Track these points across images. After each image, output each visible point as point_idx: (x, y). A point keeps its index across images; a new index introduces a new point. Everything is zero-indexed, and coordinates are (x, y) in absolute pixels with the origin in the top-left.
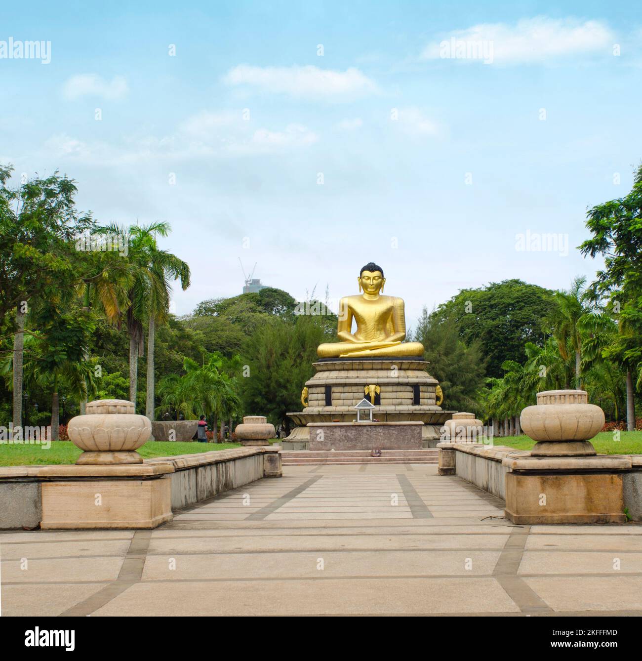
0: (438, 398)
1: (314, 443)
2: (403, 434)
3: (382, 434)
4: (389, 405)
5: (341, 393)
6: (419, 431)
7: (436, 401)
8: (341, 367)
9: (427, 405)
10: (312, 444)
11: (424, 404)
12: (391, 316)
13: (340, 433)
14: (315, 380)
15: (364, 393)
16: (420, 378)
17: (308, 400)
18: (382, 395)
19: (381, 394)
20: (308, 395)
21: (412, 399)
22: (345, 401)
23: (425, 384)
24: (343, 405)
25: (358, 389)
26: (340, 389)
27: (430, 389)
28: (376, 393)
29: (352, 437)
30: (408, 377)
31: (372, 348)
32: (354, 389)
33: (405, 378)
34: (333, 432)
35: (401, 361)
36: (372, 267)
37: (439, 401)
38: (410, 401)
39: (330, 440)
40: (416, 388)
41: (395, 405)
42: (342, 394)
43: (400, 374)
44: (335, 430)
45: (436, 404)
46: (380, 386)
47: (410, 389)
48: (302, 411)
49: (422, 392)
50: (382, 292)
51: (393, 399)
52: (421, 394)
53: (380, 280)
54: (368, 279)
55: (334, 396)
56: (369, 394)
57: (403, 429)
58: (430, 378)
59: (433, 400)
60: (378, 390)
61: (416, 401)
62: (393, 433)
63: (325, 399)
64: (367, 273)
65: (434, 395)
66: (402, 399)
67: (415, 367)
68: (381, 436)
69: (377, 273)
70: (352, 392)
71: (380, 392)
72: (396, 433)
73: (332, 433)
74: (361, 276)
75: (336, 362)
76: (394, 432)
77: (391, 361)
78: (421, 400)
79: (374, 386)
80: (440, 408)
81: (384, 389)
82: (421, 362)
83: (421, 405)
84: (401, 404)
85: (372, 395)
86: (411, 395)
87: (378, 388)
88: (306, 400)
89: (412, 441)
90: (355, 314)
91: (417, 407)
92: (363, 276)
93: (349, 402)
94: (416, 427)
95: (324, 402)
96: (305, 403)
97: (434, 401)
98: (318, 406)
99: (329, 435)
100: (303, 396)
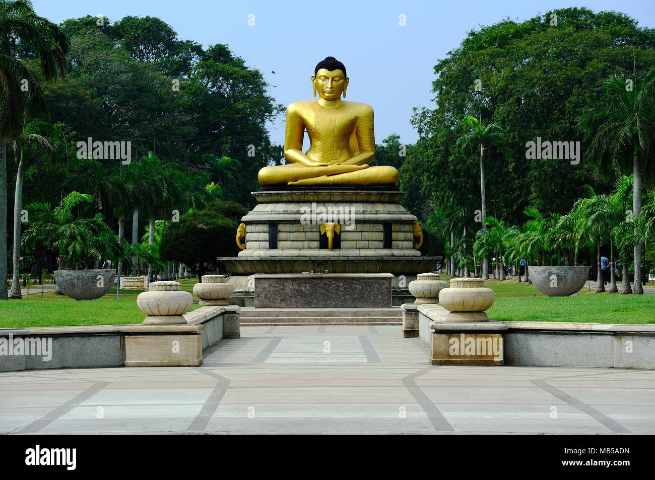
0: (416, 240)
1: (260, 299)
2: (369, 289)
3: (343, 289)
4: (351, 248)
5: (290, 232)
6: (387, 285)
7: (414, 244)
8: (290, 198)
9: (402, 249)
10: (258, 300)
11: (398, 248)
12: (355, 131)
13: (291, 287)
14: (255, 214)
15: (320, 232)
16: (392, 214)
17: (246, 241)
18: (344, 236)
19: (342, 234)
20: (245, 234)
21: (381, 241)
22: (294, 243)
23: (399, 222)
24: (291, 248)
25: (312, 228)
26: (287, 227)
27: (407, 228)
28: (335, 233)
29: (307, 292)
30: (377, 213)
31: (330, 174)
32: (307, 227)
33: (373, 214)
34: (284, 286)
35: (368, 191)
36: (330, 64)
37: (418, 244)
38: (381, 244)
39: (279, 295)
40: (388, 226)
41: (359, 249)
42: (291, 234)
43: (367, 208)
44: (286, 283)
45: (414, 248)
47: (379, 227)
48: (237, 255)
49: (395, 231)
50: (344, 97)
51: (357, 241)
52: (394, 234)
53: (341, 81)
55: (280, 236)
56: (325, 233)
57: (369, 282)
58: (405, 214)
59: (410, 242)
60: (338, 228)
62: (356, 288)
63: (268, 240)
64: (323, 72)
65: (410, 236)
66: (368, 240)
67: (386, 199)
68: (341, 291)
69: (337, 72)
70: (304, 232)
71: (341, 232)
72: (360, 288)
73: (282, 287)
75: (283, 192)
76: (358, 286)
77: (355, 191)
78: (394, 243)
80: (418, 253)
82: (394, 192)
83: (394, 249)
84: (367, 247)
85: (330, 235)
86: (381, 236)
87: (338, 226)
88: (243, 240)
89: (380, 297)
90: (307, 126)
91: (389, 252)
92: (318, 75)
93: (300, 244)
94: (384, 281)
95: (267, 244)
96: (241, 244)
97: (411, 244)
98: (260, 248)
99: (278, 289)
100: (238, 235)
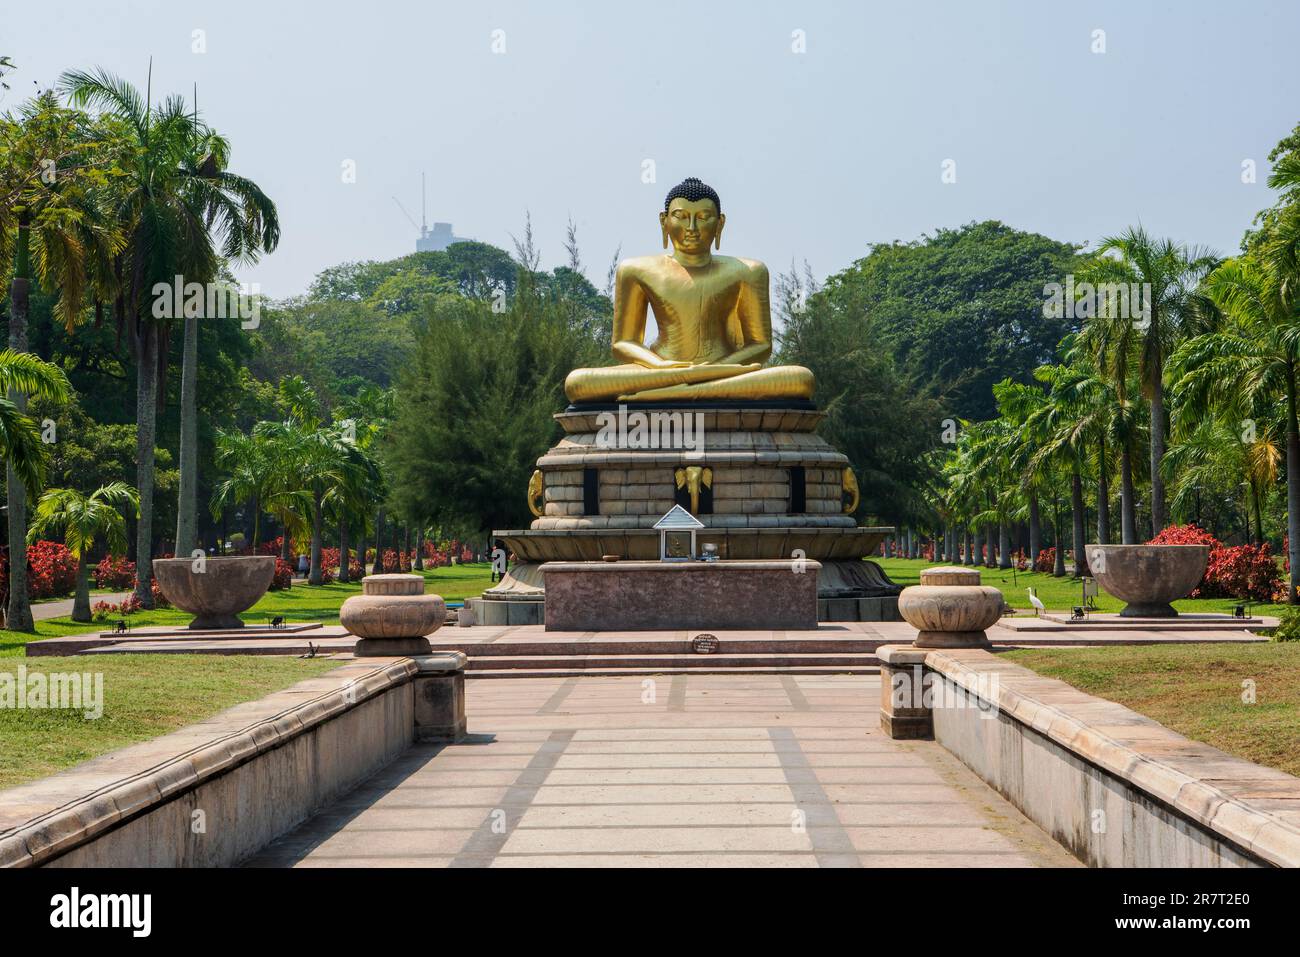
0: (847, 498)
1: (555, 613)
2: (771, 591)
4: (733, 513)
5: (621, 484)
6: (808, 584)
7: (845, 504)
9: (822, 514)
10: (551, 614)
11: (815, 513)
12: (736, 307)
13: (617, 588)
14: (559, 453)
15: (675, 484)
16: (805, 451)
17: (544, 502)
18: (718, 491)
19: (716, 488)
20: (543, 488)
21: (786, 499)
22: (629, 502)
23: (818, 465)
24: (625, 513)
25: (661, 477)
26: (616, 477)
27: (830, 476)
28: (702, 485)
29: (648, 598)
30: (778, 449)
31: (692, 382)
32: (652, 476)
33: (771, 450)
34: (602, 586)
35: (761, 411)
37: (850, 504)
38: (782, 506)
39: (593, 604)
40: (796, 474)
41: (747, 514)
42: (623, 488)
43: (759, 441)
44: (606, 582)
45: (843, 511)
46: (711, 469)
47: (780, 475)
48: (527, 526)
49: (810, 483)
50: (717, 248)
51: (742, 499)
52: (809, 489)
53: (712, 219)
54: (684, 217)
55: (603, 492)
56: (685, 487)
57: (771, 579)
58: (828, 452)
59: (836, 502)
60: (708, 476)
61: (797, 504)
62: (747, 590)
63: (582, 498)
65: (837, 491)
66: (762, 498)
67: (793, 425)
68: (717, 595)
70: (646, 484)
71: (712, 483)
72: (755, 588)
73: (598, 589)
74: (667, 209)
76: (749, 586)
77: (737, 411)
78: (809, 503)
79: (699, 469)
80: (853, 521)
81: (720, 476)
82: (807, 412)
83: (810, 514)
84: (760, 512)
85: (694, 489)
86: (784, 491)
87: (708, 474)
88: (539, 501)
89: (794, 608)
90: (652, 299)
91: (799, 519)
92: (671, 211)
93: (639, 505)
95: (580, 507)
96: (536, 507)
97: (838, 504)
98: (567, 513)
99: (592, 593)
100: (531, 491)
